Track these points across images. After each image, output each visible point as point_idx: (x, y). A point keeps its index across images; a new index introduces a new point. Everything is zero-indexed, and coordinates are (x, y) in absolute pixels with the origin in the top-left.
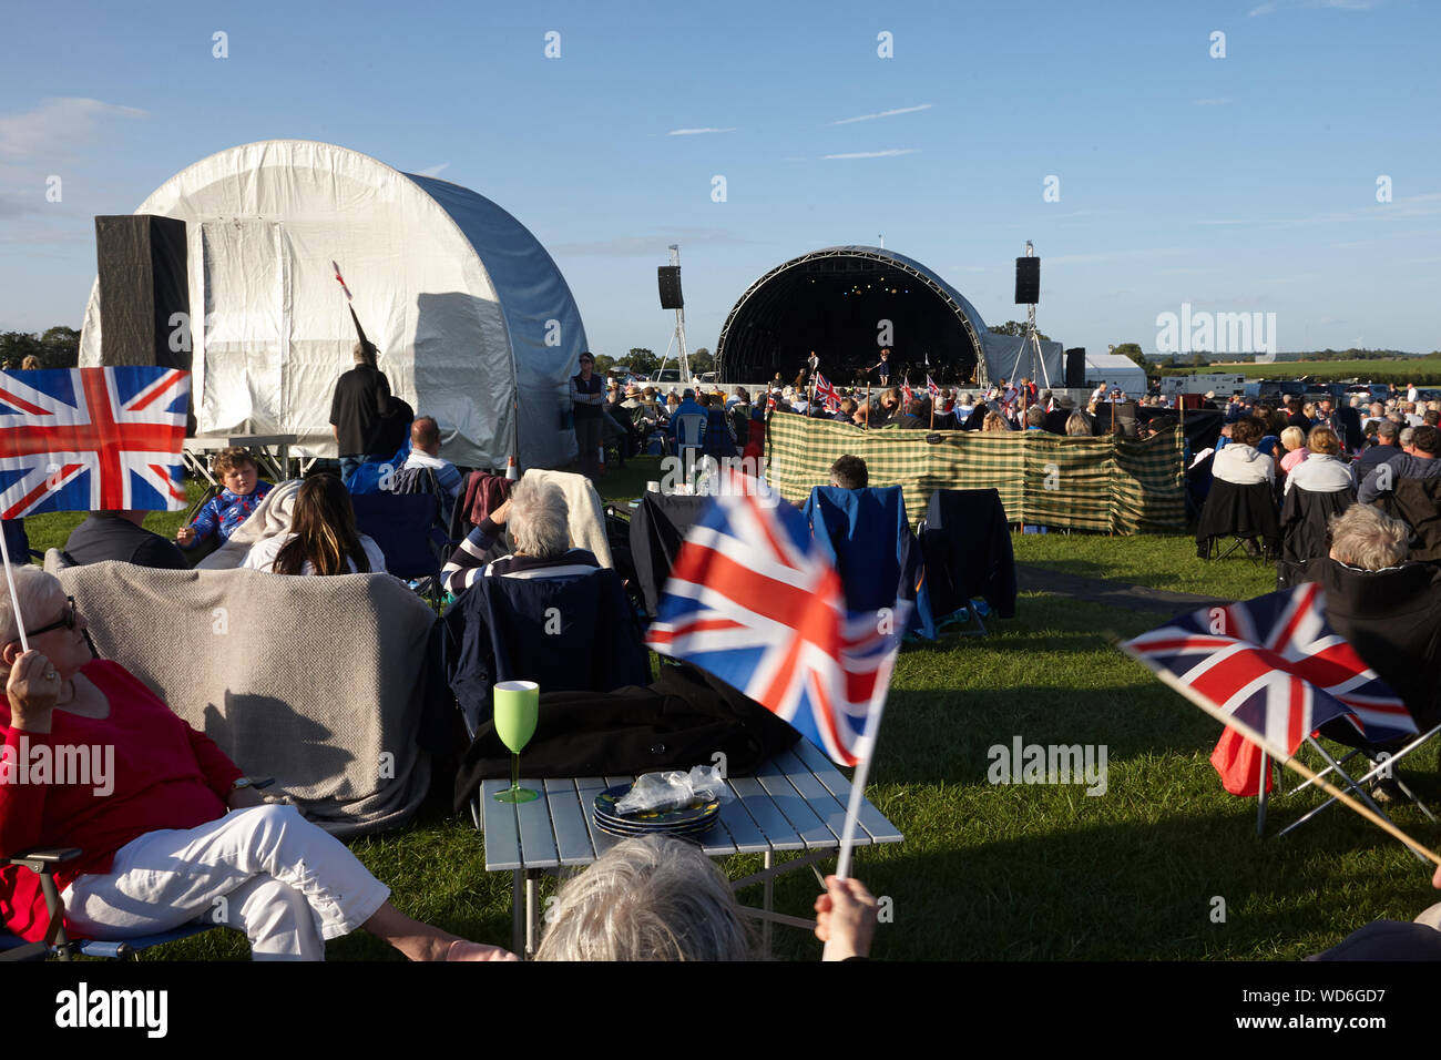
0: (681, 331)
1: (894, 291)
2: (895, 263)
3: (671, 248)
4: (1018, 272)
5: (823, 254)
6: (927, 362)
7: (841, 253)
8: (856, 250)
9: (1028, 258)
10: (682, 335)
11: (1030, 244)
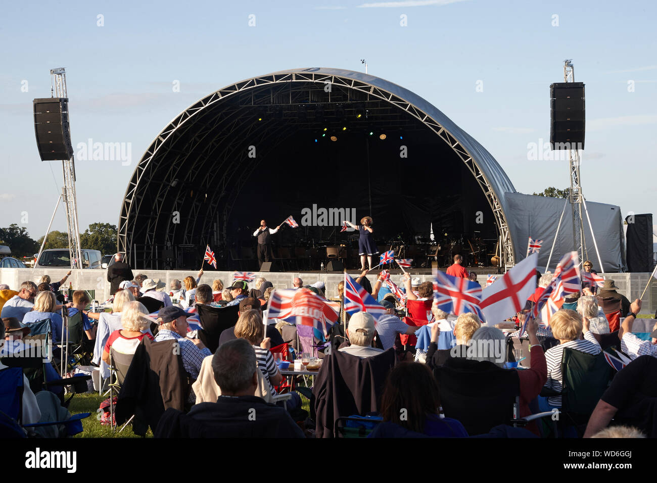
0: (69, 193)
1: (383, 137)
2: (375, 91)
3: (53, 72)
4: (554, 105)
5: (270, 78)
6: (432, 237)
7: (297, 77)
8: (318, 73)
9: (567, 84)
10: (71, 199)
11: (569, 64)
